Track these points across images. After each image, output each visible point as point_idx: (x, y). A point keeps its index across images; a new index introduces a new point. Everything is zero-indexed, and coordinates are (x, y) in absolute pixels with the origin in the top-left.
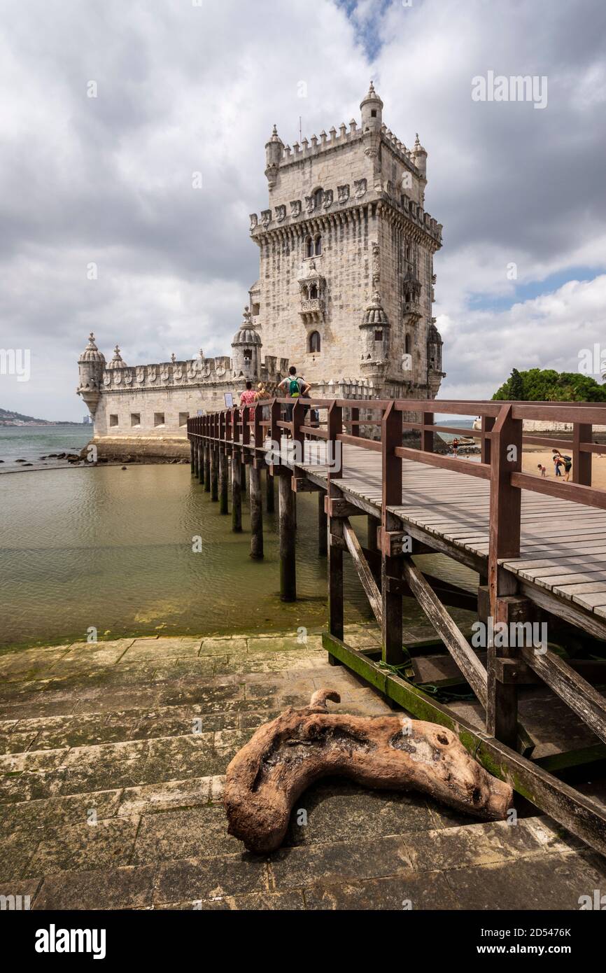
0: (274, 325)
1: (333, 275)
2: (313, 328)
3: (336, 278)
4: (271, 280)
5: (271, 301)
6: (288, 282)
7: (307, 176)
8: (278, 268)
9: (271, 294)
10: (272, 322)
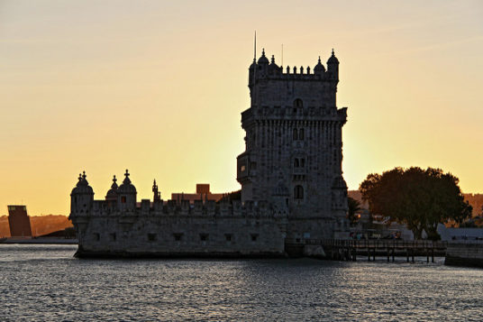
0: (268, 178)
1: (313, 155)
2: (298, 183)
3: (315, 156)
4: (266, 149)
5: (266, 162)
6: (280, 153)
7: (291, 90)
8: (272, 142)
9: (266, 158)
10: (266, 176)
